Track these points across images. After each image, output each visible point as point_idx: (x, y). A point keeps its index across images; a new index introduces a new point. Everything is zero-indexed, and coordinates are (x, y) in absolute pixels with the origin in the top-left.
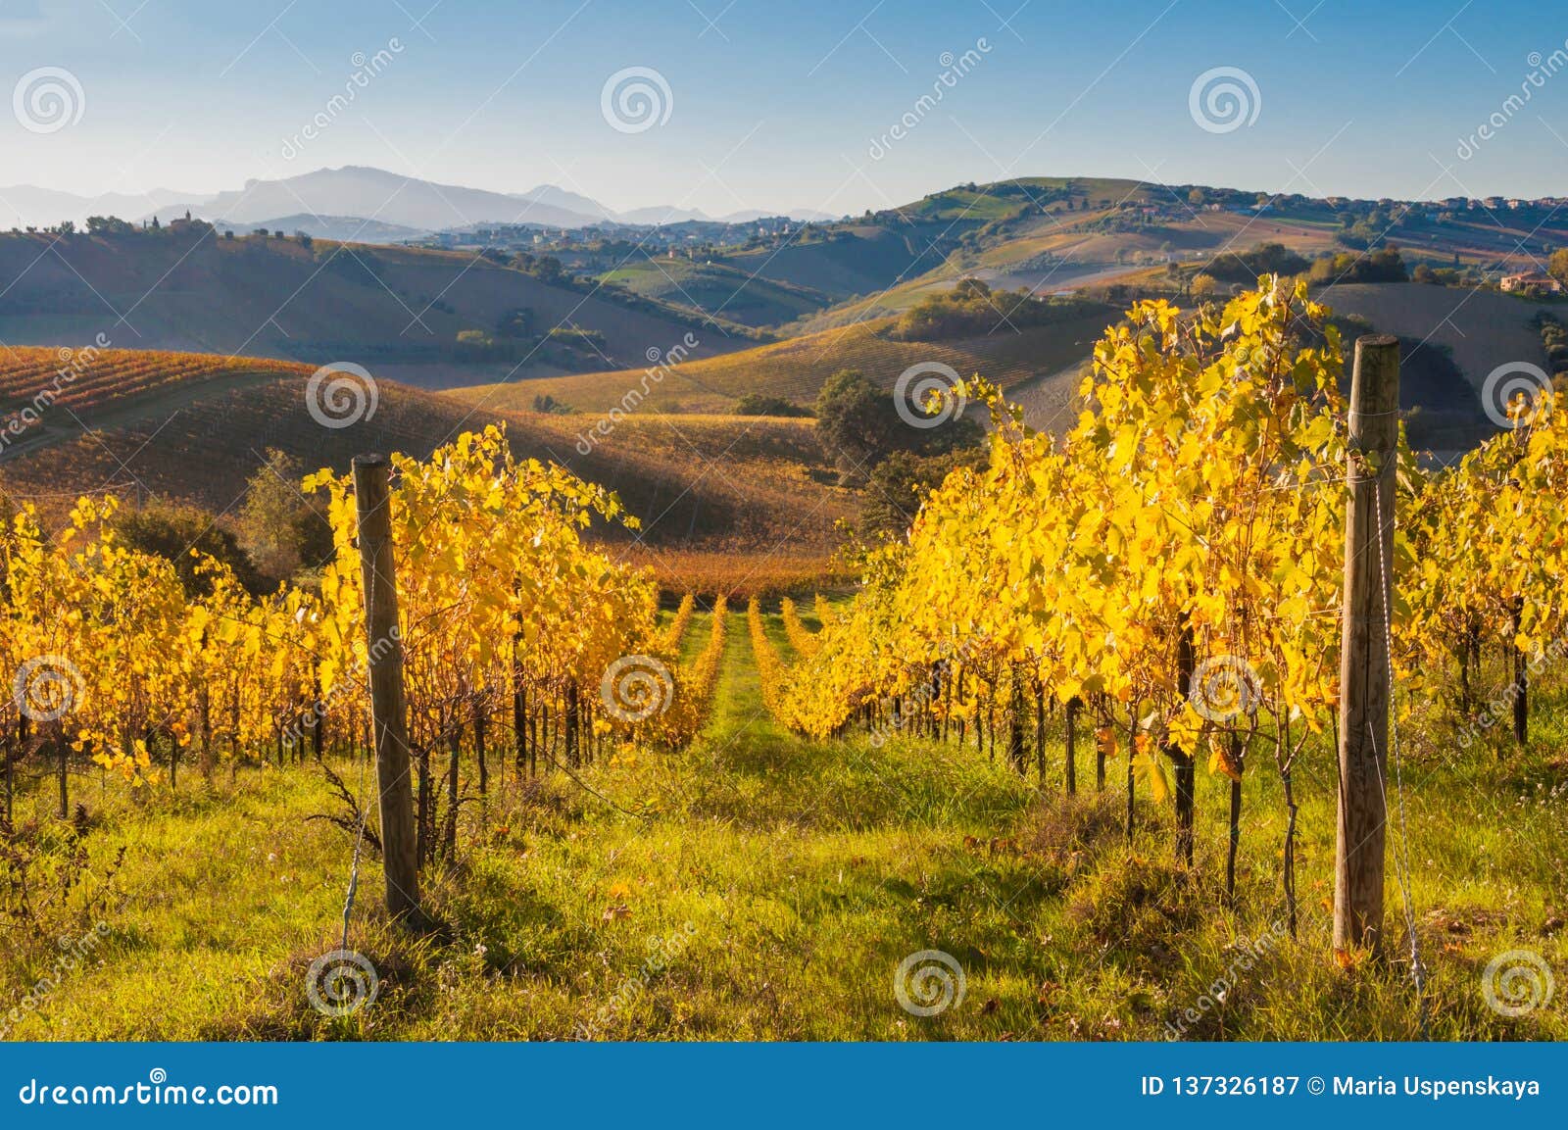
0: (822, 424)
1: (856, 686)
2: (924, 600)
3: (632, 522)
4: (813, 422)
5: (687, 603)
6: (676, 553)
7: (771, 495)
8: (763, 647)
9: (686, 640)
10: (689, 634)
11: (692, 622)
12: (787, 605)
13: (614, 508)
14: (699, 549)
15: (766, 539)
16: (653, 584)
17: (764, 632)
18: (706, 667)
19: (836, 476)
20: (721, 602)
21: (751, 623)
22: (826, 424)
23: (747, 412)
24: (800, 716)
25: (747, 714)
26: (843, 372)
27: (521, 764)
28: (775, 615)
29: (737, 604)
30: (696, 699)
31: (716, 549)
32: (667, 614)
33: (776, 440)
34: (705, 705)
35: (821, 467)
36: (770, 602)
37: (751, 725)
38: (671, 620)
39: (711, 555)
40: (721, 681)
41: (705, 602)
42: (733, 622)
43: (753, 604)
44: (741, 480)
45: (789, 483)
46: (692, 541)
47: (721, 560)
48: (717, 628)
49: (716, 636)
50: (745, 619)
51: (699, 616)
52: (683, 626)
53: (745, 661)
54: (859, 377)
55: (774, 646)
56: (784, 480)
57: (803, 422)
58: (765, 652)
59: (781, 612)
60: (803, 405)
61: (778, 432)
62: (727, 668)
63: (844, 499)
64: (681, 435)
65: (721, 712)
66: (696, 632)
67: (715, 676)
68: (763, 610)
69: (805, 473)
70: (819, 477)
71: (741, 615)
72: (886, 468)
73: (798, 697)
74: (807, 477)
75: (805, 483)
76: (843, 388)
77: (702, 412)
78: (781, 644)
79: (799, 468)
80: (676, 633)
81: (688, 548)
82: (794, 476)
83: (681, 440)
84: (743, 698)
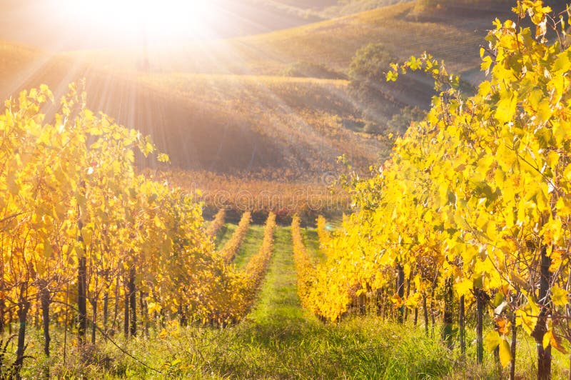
0: (352, 85)
1: (352, 283)
2: (390, 220)
3: (164, 157)
4: (345, 83)
5: (246, 218)
6: (239, 181)
7: (313, 138)
8: (300, 252)
9: (243, 246)
10: (246, 242)
11: (248, 233)
12: (321, 221)
13: (150, 148)
14: (256, 177)
15: (307, 171)
16: (202, 203)
17: (303, 242)
18: (256, 266)
19: (361, 125)
20: (271, 218)
21: (293, 234)
22: (356, 85)
23: (297, 74)
24: (319, 304)
25: (286, 302)
26: (369, 46)
27: (82, 334)
28: (311, 229)
29: (283, 220)
30: (242, 291)
31: (270, 178)
32: (230, 226)
33: (318, 97)
34: (251, 294)
35: (351, 117)
36: (309, 218)
37: (288, 311)
38: (233, 231)
39: (266, 183)
40: (267, 277)
41: (259, 218)
42: (279, 233)
43: (296, 221)
44: (290, 127)
45: (326, 130)
46: (252, 172)
47: (274, 185)
48: (268, 238)
49: (266, 243)
50: (289, 231)
51: (255, 228)
52: (242, 235)
53: (287, 263)
54: (382, 49)
55: (310, 251)
56: (322, 127)
57: (338, 83)
58: (301, 256)
59: (316, 227)
60: (339, 70)
61: (320, 90)
62: (274, 268)
63: (367, 143)
64: (246, 91)
65: (266, 300)
66: (252, 240)
67: (262, 274)
68: (303, 225)
69: (338, 122)
70: (348, 125)
71: (286, 228)
72: (399, 119)
73: (319, 290)
74: (340, 125)
75: (338, 129)
76: (370, 56)
77: (262, 74)
78: (315, 251)
79: (335, 118)
80: (236, 240)
81: (249, 177)
82: (330, 124)
83: (245, 95)
84: (283, 291)
